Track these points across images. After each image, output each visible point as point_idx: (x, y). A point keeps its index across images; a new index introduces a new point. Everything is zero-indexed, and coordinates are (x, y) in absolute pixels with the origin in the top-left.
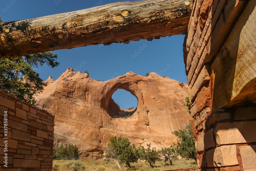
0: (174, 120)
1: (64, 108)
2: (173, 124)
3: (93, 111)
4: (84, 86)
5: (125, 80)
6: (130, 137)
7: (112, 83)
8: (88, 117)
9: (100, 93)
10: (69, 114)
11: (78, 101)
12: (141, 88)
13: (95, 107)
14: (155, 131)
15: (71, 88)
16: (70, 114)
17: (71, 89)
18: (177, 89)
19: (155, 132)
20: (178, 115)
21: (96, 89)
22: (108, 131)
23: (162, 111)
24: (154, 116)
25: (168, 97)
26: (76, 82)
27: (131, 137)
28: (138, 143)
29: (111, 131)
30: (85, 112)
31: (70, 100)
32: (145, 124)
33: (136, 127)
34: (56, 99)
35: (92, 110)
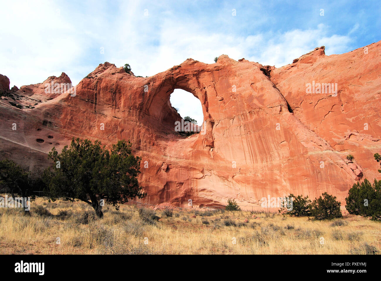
0: (249, 135)
1: (81, 119)
2: (248, 145)
3: (126, 124)
4: (113, 85)
5: (179, 73)
6: (183, 167)
7: (160, 80)
8: (117, 132)
9: (137, 96)
10: (88, 128)
11: (105, 109)
12: (204, 84)
13: (129, 117)
14: (222, 157)
15: (93, 88)
16: (90, 128)
17: (93, 90)
18: (255, 78)
19: (222, 159)
20: (254, 126)
21: (132, 89)
22: (147, 155)
23: (232, 120)
24: (221, 131)
25: (240, 94)
26: (102, 80)
27: (185, 167)
28: (194, 178)
29: (154, 157)
30: (113, 126)
31: (92, 108)
32: (207, 146)
33: (193, 150)
34: (69, 106)
35: (125, 122)
